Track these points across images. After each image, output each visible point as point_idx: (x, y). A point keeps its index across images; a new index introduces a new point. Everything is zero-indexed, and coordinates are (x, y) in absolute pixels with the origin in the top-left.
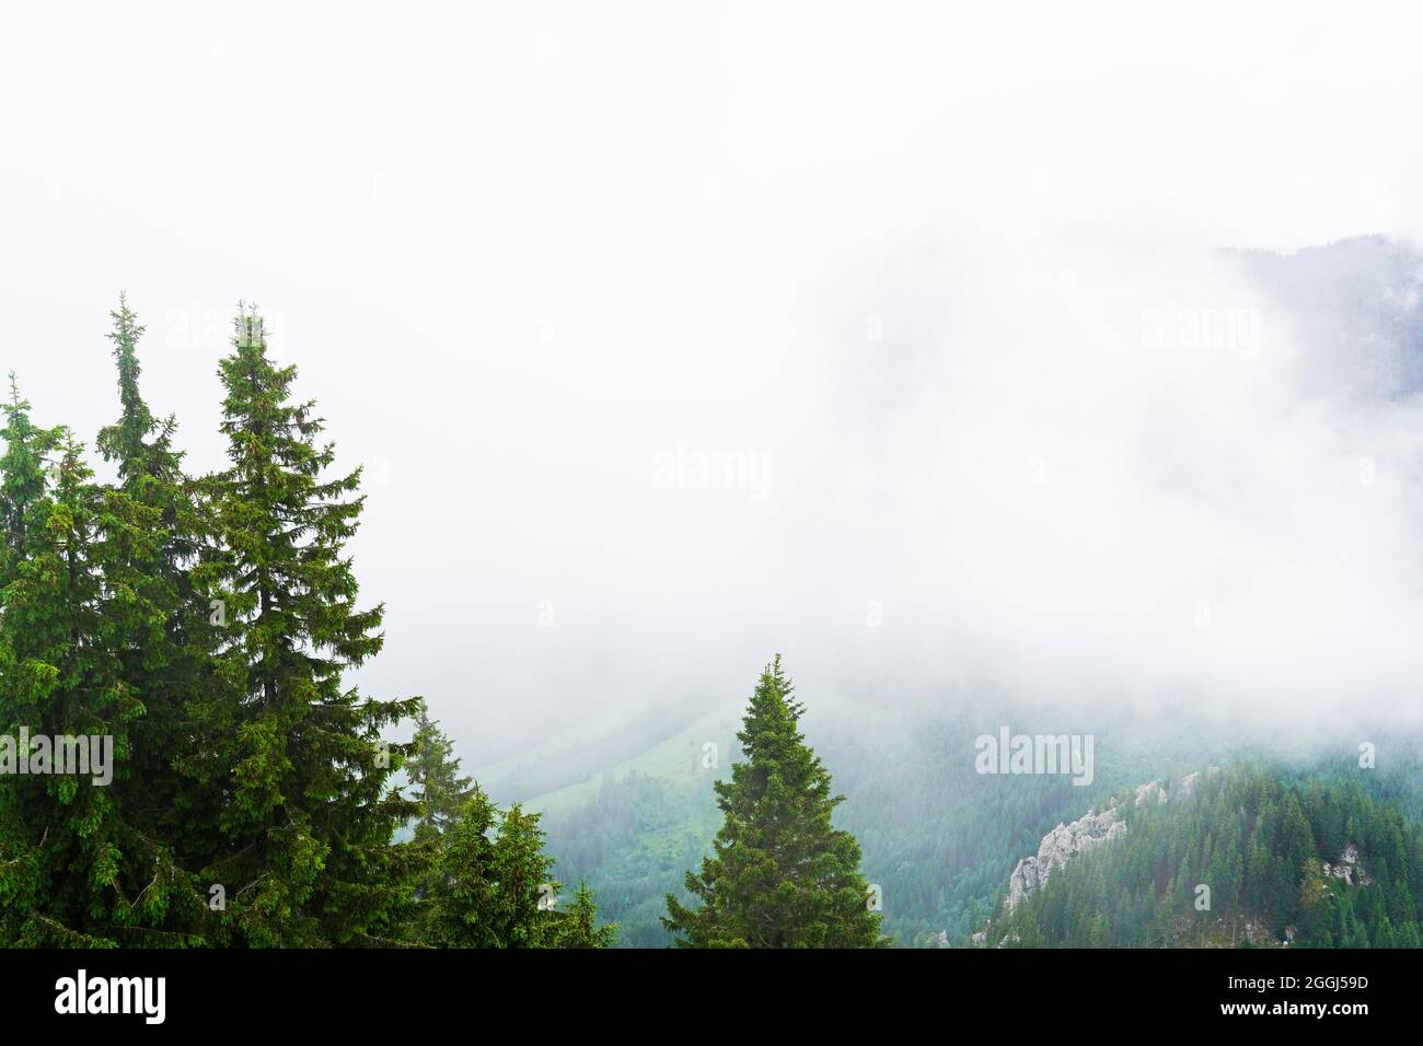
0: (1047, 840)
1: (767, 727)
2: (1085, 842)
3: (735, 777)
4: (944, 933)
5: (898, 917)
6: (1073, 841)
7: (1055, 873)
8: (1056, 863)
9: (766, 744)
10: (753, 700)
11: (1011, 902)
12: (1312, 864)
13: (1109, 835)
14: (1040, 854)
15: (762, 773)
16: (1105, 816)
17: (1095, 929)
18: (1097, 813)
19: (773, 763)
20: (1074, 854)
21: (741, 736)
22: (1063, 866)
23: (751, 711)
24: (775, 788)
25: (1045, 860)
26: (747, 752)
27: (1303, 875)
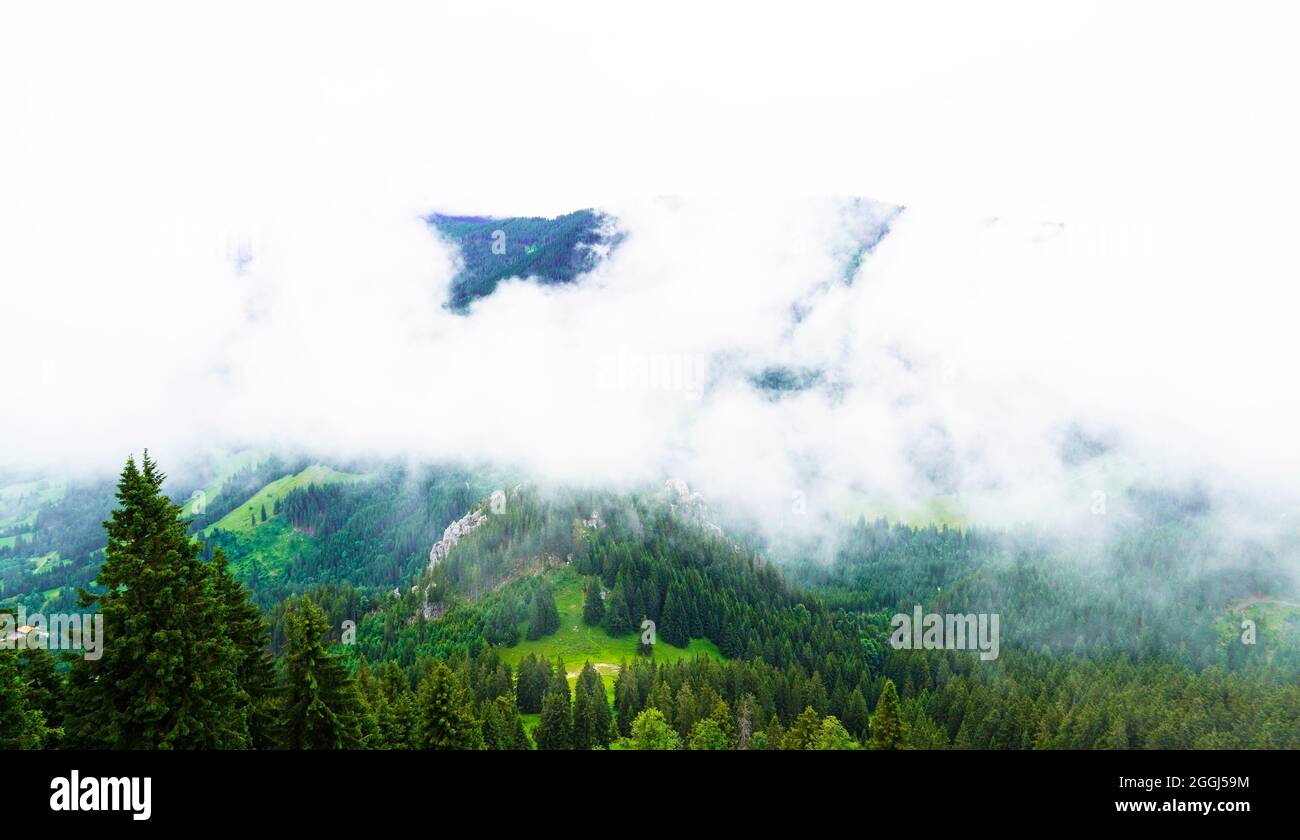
0: (447, 531)
1: (133, 488)
2: (467, 529)
3: (114, 518)
4: (397, 589)
5: (377, 585)
6: (461, 530)
7: (453, 548)
8: (452, 543)
9: (132, 497)
10: (123, 475)
11: (431, 567)
12: (577, 521)
13: (478, 524)
14: (444, 539)
15: (130, 512)
16: (476, 513)
17: (474, 573)
18: (472, 513)
19: (135, 507)
20: (462, 536)
21: (117, 495)
22: (456, 544)
23: (124, 481)
24: (138, 520)
25: (447, 542)
26: (123, 503)
27: (573, 527)
